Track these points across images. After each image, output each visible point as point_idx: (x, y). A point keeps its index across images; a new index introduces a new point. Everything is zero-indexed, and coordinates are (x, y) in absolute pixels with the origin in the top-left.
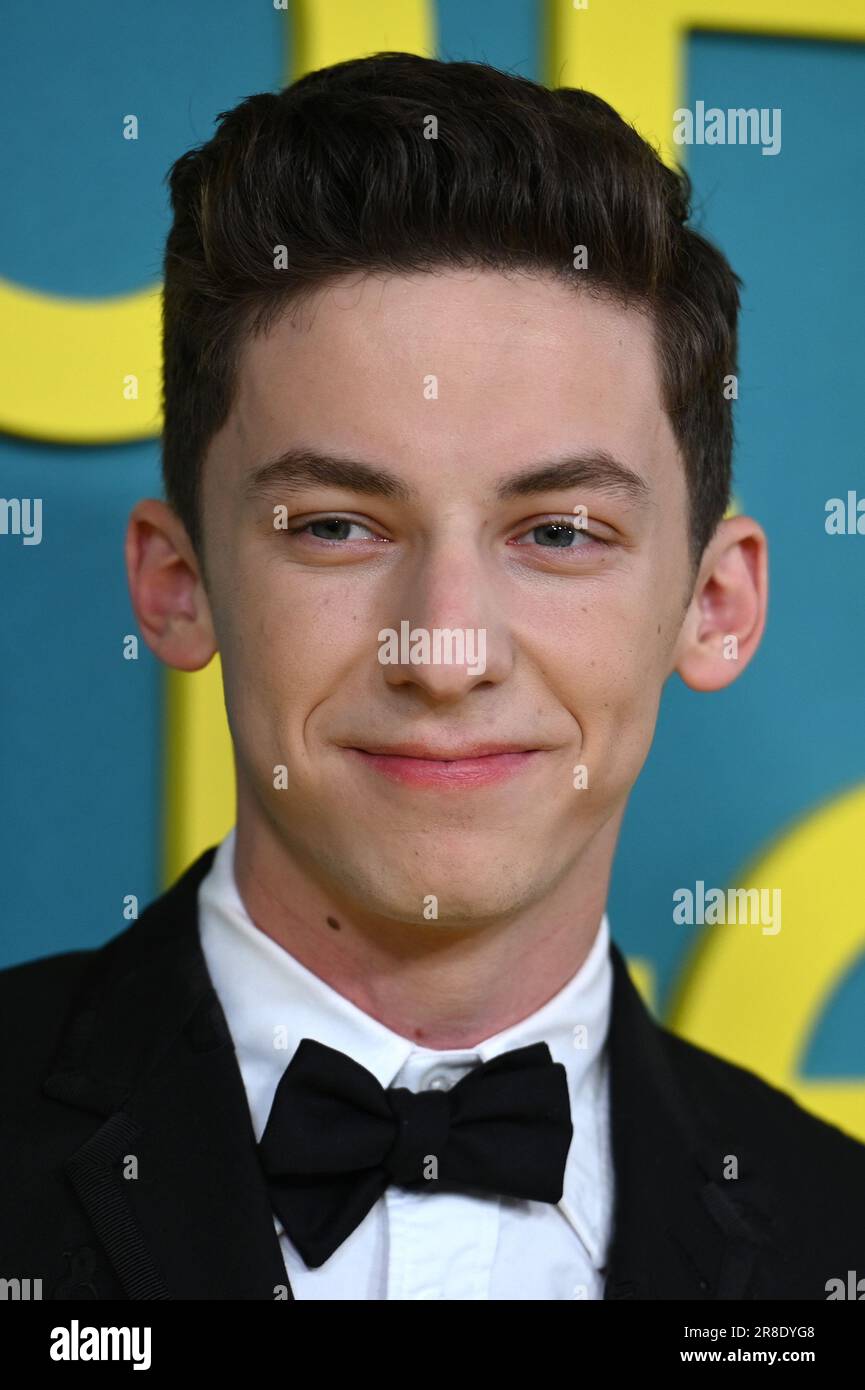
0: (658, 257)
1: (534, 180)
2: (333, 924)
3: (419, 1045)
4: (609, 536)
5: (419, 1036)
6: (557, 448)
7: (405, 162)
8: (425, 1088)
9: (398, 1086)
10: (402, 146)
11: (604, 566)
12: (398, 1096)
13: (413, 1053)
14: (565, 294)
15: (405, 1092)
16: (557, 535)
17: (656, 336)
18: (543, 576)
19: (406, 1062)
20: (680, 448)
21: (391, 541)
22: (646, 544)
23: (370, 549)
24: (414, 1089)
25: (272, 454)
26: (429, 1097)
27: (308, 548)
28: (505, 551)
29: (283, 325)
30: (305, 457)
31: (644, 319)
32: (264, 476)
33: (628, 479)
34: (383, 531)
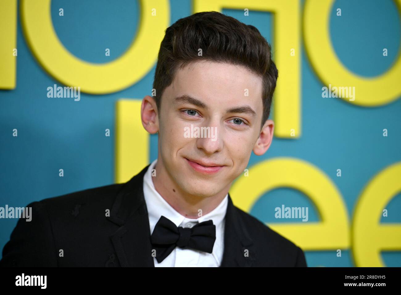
0: (267, 67)
1: (245, 47)
2: (174, 191)
3: (186, 217)
4: (247, 123)
5: (186, 216)
6: (240, 104)
7: (219, 39)
8: (186, 227)
9: (180, 226)
10: (219, 35)
11: (245, 129)
12: (180, 228)
13: (185, 219)
14: (247, 72)
15: (181, 228)
16: (238, 121)
17: (263, 82)
18: (232, 130)
19: (183, 221)
20: (263, 106)
21: (202, 117)
22: (253, 126)
23: (198, 118)
24: (184, 227)
25: (180, 95)
26: (187, 229)
27: (185, 116)
28: (225, 123)
29: (187, 68)
30: (188, 97)
31: (261, 79)
32: (178, 99)
33: (253, 112)
34: (201, 115)
